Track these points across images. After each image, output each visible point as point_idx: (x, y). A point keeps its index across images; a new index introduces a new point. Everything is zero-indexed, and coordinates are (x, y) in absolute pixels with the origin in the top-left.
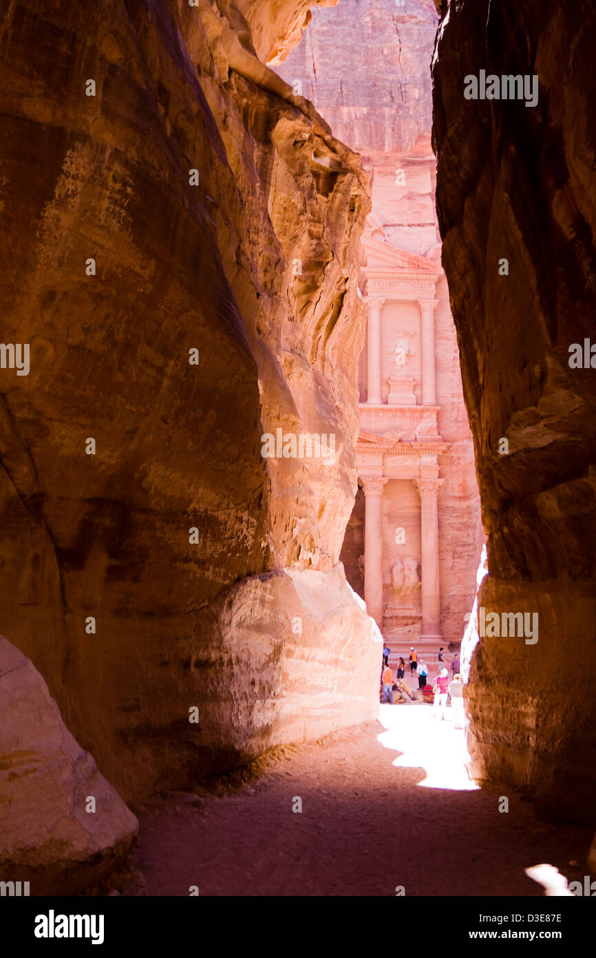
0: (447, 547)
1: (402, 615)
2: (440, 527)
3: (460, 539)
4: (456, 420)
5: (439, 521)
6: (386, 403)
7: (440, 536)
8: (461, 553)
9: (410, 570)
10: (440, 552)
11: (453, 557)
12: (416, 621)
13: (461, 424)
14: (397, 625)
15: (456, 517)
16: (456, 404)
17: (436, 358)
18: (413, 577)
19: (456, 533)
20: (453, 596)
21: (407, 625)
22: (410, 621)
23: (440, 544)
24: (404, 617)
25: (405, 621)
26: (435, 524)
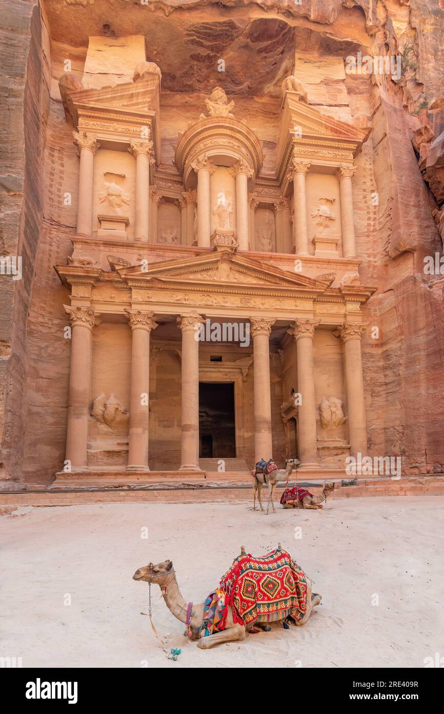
0: (367, 387)
1: (333, 446)
3: (377, 380)
4: (372, 277)
6: (314, 255)
8: (379, 392)
9: (336, 407)
11: (372, 396)
12: (345, 451)
13: (376, 281)
14: (329, 456)
15: (372, 361)
16: (372, 263)
18: (339, 413)
19: (374, 375)
20: (373, 429)
21: (337, 455)
22: (340, 452)
24: (336, 448)
25: (335, 452)
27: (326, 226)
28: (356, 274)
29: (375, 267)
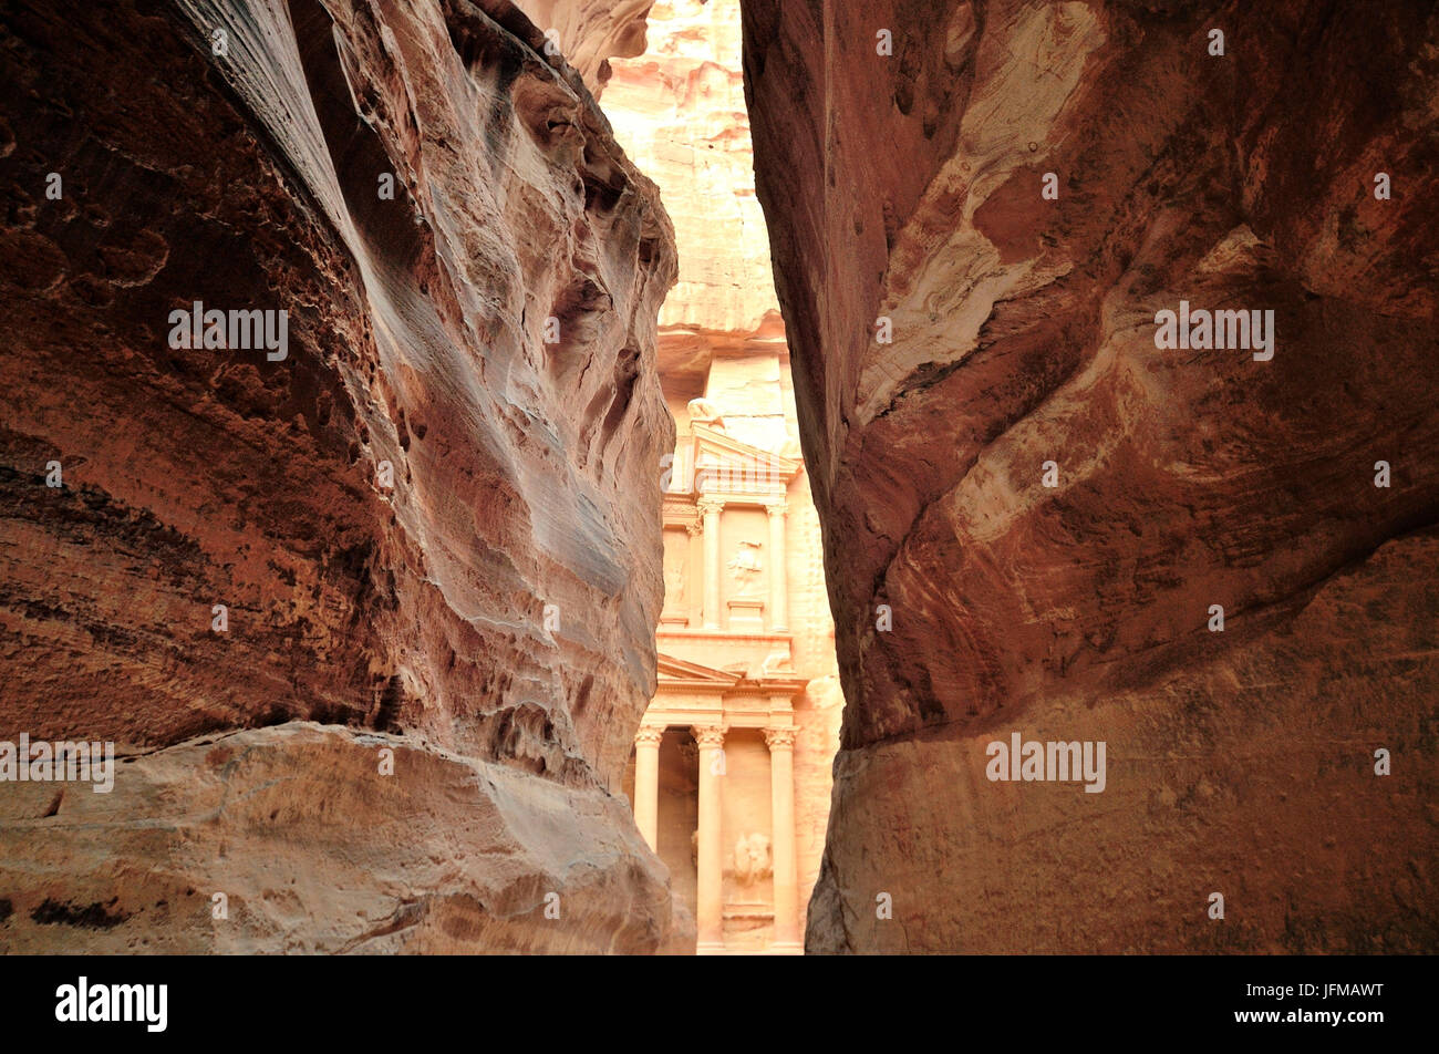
0: (807, 819)
1: (748, 914)
2: (796, 791)
5: (795, 782)
6: (726, 628)
7: (797, 803)
9: (757, 850)
10: (797, 825)
12: (766, 922)
13: (820, 657)
14: (742, 930)
15: (817, 778)
17: (787, 574)
21: (755, 928)
22: (758, 923)
23: (796, 814)
24: (751, 918)
25: (751, 924)
26: (788, 788)
27: (748, 580)
28: (786, 654)
29: (817, 637)
